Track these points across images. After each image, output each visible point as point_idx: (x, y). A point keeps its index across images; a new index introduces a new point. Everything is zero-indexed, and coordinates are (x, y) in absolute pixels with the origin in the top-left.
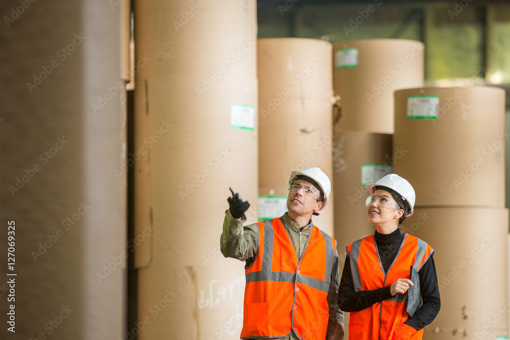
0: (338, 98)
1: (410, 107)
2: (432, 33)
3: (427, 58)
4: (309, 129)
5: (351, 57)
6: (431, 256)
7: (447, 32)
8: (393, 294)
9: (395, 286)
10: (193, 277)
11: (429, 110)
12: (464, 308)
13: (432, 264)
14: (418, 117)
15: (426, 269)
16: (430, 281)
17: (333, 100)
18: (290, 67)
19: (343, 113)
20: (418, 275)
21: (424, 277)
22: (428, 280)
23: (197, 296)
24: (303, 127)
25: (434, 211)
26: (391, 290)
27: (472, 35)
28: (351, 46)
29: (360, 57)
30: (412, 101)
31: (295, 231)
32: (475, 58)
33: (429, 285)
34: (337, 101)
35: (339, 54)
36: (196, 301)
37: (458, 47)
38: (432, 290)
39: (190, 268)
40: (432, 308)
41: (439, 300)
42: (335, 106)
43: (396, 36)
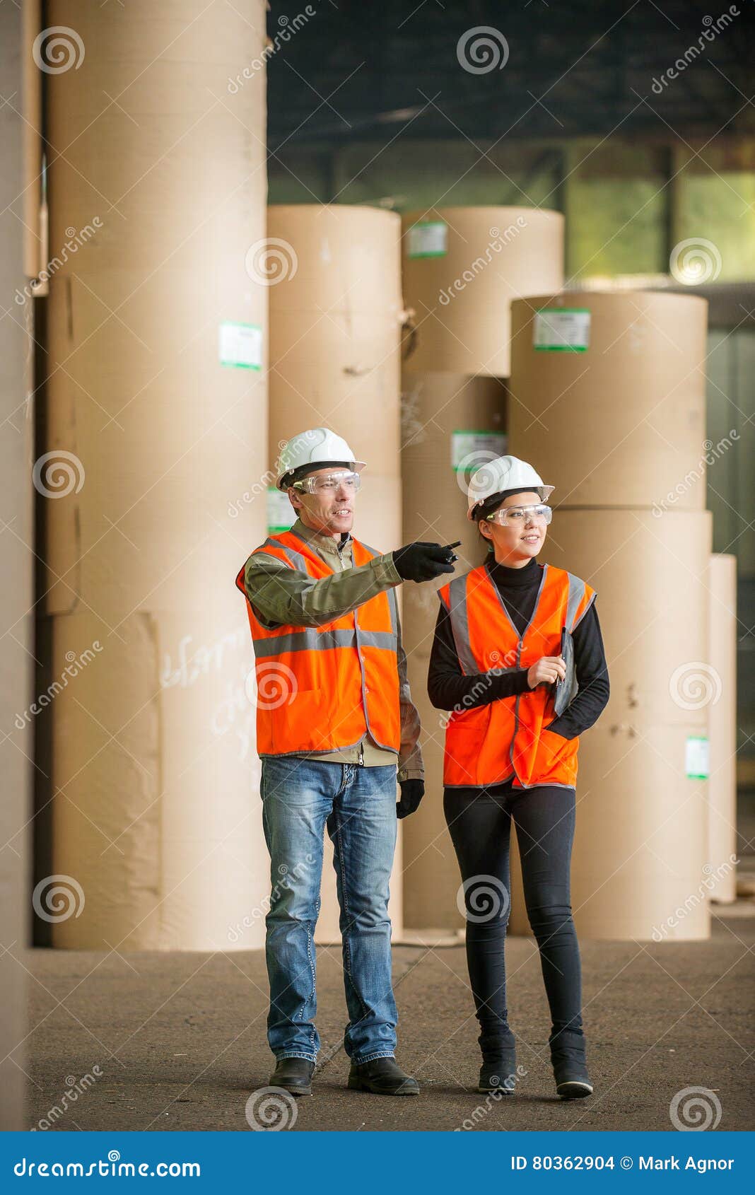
0: (412, 313)
1: (538, 330)
2: (577, 195)
3: (568, 238)
4: (359, 368)
5: (434, 239)
6: (593, 605)
7: (604, 192)
8: (533, 686)
9: (536, 670)
10: (152, 631)
11: (573, 335)
12: (631, 688)
13: (594, 620)
14: (553, 348)
15: (585, 627)
16: (592, 650)
17: (403, 317)
18: (326, 256)
19: (420, 340)
20: (571, 639)
21: (581, 641)
22: (588, 648)
23: (158, 665)
24: (349, 365)
25: (580, 514)
26: (530, 678)
27: (648, 197)
28: (434, 219)
29: (451, 238)
30: (543, 319)
31: (332, 554)
32: (652, 239)
33: (589, 656)
34: (409, 319)
35: (413, 232)
36: (157, 675)
37: (622, 217)
38: (595, 666)
39: (146, 616)
40: (596, 699)
41: (607, 683)
42: (405, 327)
43: (511, 200)
